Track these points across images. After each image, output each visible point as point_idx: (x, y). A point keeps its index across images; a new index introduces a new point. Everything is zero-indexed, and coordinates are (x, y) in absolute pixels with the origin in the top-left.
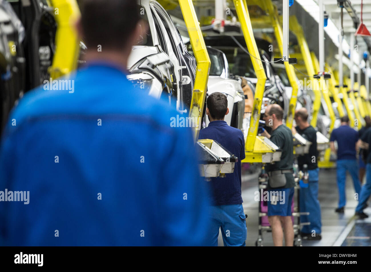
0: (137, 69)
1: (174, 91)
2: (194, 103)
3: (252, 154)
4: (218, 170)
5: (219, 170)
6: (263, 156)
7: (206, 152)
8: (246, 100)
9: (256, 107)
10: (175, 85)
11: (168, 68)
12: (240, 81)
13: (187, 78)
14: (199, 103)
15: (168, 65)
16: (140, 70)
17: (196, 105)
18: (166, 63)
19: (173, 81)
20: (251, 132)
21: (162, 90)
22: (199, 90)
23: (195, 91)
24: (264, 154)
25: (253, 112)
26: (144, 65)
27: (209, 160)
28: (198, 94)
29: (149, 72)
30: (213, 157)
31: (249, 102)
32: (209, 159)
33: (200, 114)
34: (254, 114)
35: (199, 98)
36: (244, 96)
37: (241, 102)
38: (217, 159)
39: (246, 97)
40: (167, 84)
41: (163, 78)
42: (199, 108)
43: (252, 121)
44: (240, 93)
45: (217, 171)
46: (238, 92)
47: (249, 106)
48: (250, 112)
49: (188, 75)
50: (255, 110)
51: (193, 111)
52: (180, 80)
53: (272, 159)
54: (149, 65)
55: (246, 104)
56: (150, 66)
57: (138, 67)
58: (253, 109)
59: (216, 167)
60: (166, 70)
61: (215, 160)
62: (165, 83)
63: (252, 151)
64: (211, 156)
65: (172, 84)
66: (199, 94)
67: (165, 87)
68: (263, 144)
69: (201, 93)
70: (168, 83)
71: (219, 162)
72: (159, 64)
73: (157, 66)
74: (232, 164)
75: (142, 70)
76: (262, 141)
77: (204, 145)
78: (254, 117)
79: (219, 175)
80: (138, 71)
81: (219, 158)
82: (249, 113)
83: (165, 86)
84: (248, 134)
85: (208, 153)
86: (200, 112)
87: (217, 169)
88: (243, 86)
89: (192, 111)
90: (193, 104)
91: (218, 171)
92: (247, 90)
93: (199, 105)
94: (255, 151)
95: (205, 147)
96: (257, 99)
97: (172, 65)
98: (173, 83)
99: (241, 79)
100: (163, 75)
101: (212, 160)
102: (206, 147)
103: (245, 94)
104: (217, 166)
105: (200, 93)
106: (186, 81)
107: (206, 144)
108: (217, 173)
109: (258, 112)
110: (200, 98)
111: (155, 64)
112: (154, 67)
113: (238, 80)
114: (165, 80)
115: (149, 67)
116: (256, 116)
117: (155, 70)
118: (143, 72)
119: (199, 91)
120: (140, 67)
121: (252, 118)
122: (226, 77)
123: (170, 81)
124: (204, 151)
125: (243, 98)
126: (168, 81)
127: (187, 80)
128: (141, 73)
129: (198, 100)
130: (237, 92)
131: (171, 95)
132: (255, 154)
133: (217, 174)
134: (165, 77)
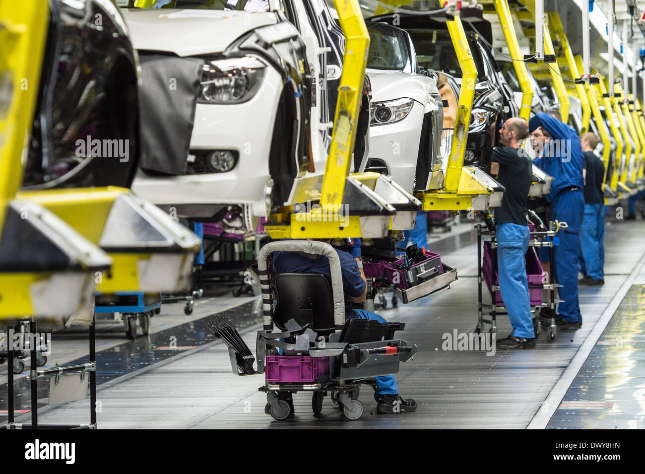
0: (236, 49)
1: (305, 89)
2: (342, 110)
3: (455, 196)
4: (385, 225)
5: (387, 226)
6: (473, 200)
7: (364, 194)
8: (445, 109)
9: (462, 120)
10: (308, 78)
11: (295, 49)
12: (435, 79)
13: (335, 69)
14: (350, 109)
15: (296, 45)
16: (242, 53)
17: (344, 113)
18: (291, 40)
19: (303, 72)
20: (452, 162)
21: (282, 87)
22: (350, 86)
23: (342, 88)
24: (475, 196)
25: (456, 129)
26: (250, 42)
27: (368, 209)
28: (348, 94)
29: (258, 55)
30: (375, 204)
31: (451, 112)
32: (369, 206)
33: (351, 129)
34: (457, 132)
35: (349, 101)
36: (441, 103)
37: (436, 112)
38: (382, 208)
39: (446, 104)
40: (292, 77)
41: (284, 66)
42: (350, 119)
43: (455, 144)
44: (434, 97)
45: (383, 228)
46: (432, 96)
47: (450, 119)
48: (452, 127)
49: (338, 64)
50: (460, 125)
51: (340, 124)
52: (321, 72)
53: (489, 204)
54: (259, 43)
55: (445, 115)
56: (260, 45)
57: (239, 47)
58: (457, 123)
59: (381, 221)
60: (292, 52)
61: (380, 208)
62: (288, 74)
63: (455, 192)
64: (371, 202)
65: (301, 77)
66: (350, 94)
67: (288, 81)
68: (473, 181)
69: (353, 93)
70: (294, 75)
71: (386, 213)
72: (277, 42)
73: (274, 45)
74: (412, 214)
75: (246, 52)
76: (473, 175)
77: (360, 183)
78: (457, 137)
79: (386, 235)
80: (238, 53)
81: (387, 205)
82: (450, 129)
83: (287, 79)
84: (449, 165)
85: (366, 197)
86: (351, 125)
87: (383, 224)
88: (440, 86)
89: (339, 122)
90: (340, 111)
91: (385, 228)
92: (448, 91)
93: (351, 113)
94: (459, 193)
95: (361, 186)
96: (463, 107)
97: (303, 45)
98: (303, 75)
99: (438, 74)
100: (284, 60)
101: (373, 208)
102: (363, 186)
103: (444, 98)
104: (382, 219)
105: (350, 92)
106: (333, 74)
107: (364, 182)
108: (384, 231)
109: (464, 129)
110: (351, 101)
111: (269, 40)
112: (267, 46)
113: (432, 76)
114: (288, 69)
115: (259, 47)
116: (461, 134)
117: (269, 52)
118: (247, 55)
119: (348, 88)
120: (242, 46)
121: (455, 139)
122: (412, 72)
123: (297, 72)
124: (360, 194)
125: (439, 106)
126: (292, 71)
127: (335, 72)
128: (245, 56)
129: (349, 104)
130: (430, 96)
131: (300, 96)
132: (460, 197)
133: (383, 233)
134: (288, 64)
